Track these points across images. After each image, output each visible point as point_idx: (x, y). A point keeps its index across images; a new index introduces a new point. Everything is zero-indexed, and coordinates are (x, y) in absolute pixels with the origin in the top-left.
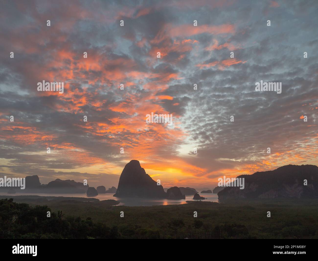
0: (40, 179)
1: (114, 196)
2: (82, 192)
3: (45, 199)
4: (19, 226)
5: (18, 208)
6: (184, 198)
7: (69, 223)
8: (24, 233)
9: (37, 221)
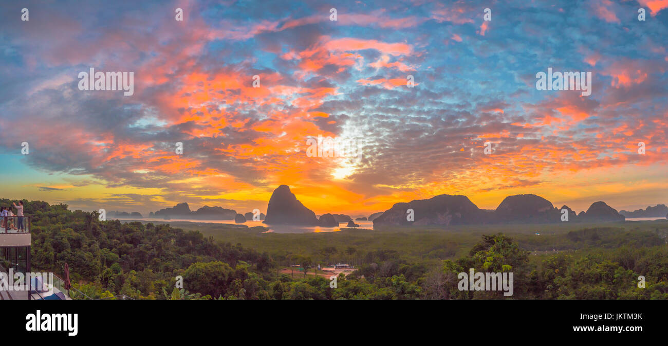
0: (189, 207)
1: (263, 222)
2: (231, 219)
3: (196, 224)
4: (178, 248)
5: (174, 233)
6: (338, 226)
7: (220, 248)
8: (182, 254)
9: (191, 244)
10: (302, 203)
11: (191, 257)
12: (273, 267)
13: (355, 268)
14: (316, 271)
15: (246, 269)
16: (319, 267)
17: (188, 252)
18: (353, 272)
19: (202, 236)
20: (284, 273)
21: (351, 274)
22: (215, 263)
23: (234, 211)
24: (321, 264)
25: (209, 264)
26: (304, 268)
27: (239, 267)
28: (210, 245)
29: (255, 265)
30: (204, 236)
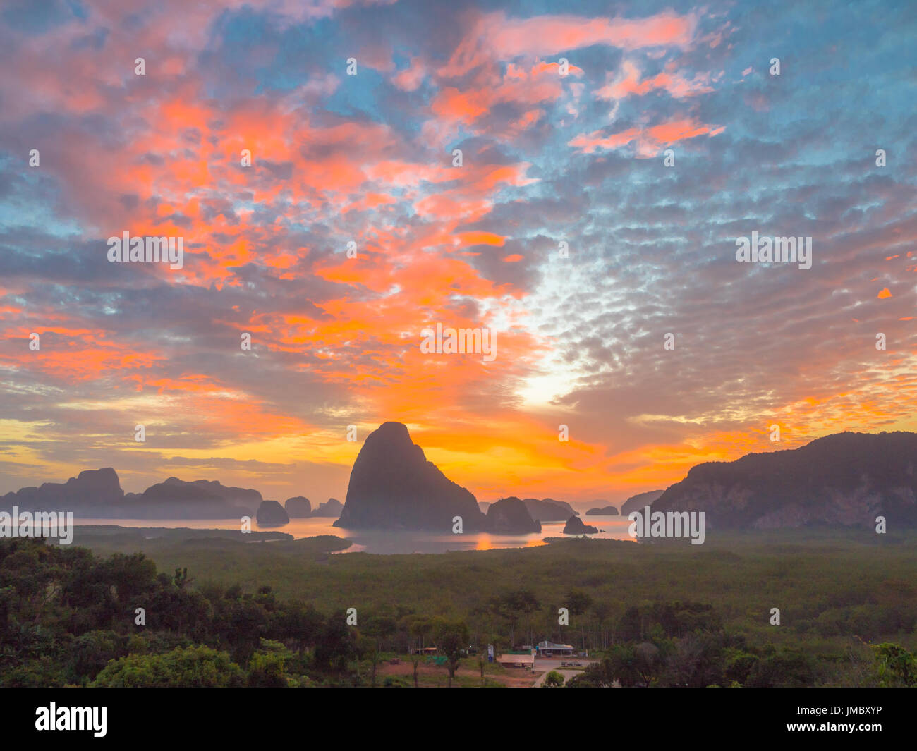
0: (121, 480)
1: (336, 524)
3: (137, 535)
4: (67, 612)
5: (60, 561)
6: (539, 530)
7: (208, 601)
8: (81, 630)
9: (115, 597)
10: (441, 469)
11: (112, 637)
12: (360, 654)
13: (593, 658)
14: (481, 665)
15: (281, 665)
16: (491, 651)
17: (103, 621)
18: (587, 669)
19: (150, 570)
20: (390, 676)
21: (581, 677)
22: (186, 653)
23: (253, 494)
24: (494, 644)
25: (165, 660)
26: (449, 655)
27: (260, 660)
28: (174, 597)
29: (309, 652)
30: (160, 570)
